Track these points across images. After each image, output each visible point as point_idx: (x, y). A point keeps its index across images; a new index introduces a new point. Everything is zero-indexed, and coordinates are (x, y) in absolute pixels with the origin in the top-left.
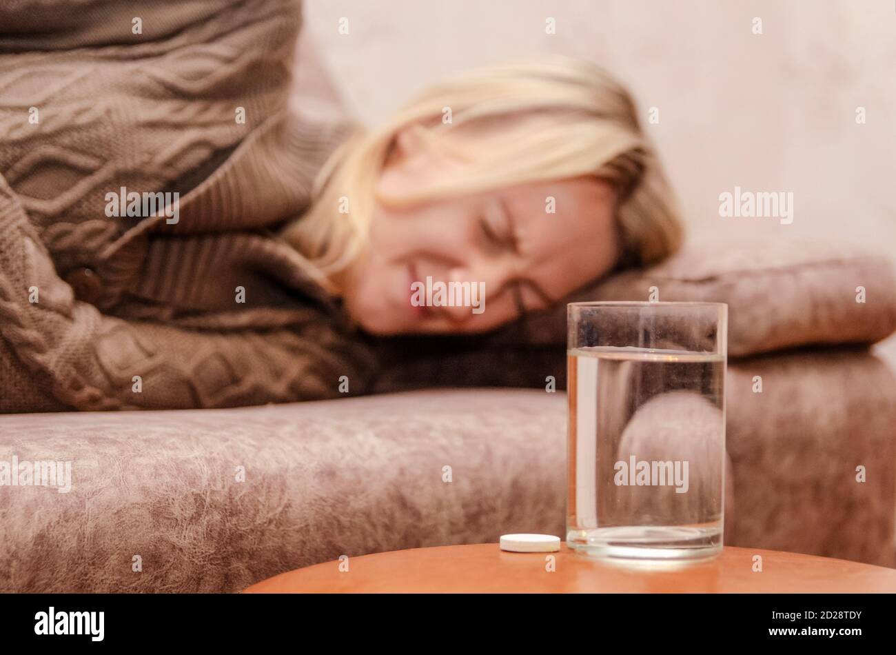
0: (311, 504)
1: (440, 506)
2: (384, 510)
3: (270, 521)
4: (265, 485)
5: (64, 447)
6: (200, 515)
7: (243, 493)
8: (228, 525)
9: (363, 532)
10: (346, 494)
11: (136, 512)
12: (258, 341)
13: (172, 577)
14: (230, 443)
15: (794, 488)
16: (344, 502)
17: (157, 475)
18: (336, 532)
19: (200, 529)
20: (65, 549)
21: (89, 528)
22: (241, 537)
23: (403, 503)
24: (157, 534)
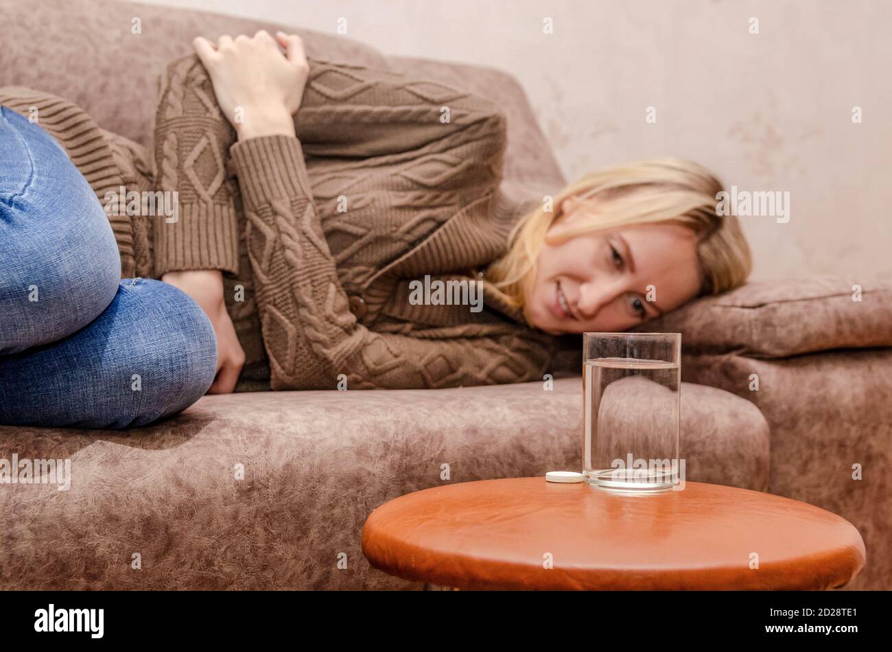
0: (458, 450)
1: (547, 453)
2: (508, 454)
3: (432, 459)
4: (430, 437)
5: (309, 413)
6: (386, 455)
7: (415, 441)
8: (404, 461)
9: (494, 468)
10: (483, 444)
11: (346, 452)
12: (468, 344)
13: (368, 491)
14: (412, 412)
15: (823, 445)
16: (481, 448)
17: (361, 430)
18: (476, 468)
19: (386, 463)
20: (302, 472)
21: (317, 461)
22: (413, 468)
23: (522, 450)
24: (359, 465)
